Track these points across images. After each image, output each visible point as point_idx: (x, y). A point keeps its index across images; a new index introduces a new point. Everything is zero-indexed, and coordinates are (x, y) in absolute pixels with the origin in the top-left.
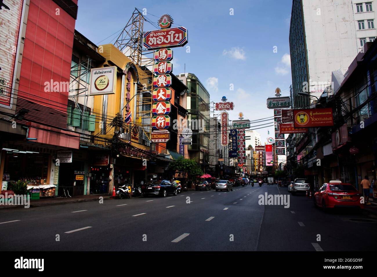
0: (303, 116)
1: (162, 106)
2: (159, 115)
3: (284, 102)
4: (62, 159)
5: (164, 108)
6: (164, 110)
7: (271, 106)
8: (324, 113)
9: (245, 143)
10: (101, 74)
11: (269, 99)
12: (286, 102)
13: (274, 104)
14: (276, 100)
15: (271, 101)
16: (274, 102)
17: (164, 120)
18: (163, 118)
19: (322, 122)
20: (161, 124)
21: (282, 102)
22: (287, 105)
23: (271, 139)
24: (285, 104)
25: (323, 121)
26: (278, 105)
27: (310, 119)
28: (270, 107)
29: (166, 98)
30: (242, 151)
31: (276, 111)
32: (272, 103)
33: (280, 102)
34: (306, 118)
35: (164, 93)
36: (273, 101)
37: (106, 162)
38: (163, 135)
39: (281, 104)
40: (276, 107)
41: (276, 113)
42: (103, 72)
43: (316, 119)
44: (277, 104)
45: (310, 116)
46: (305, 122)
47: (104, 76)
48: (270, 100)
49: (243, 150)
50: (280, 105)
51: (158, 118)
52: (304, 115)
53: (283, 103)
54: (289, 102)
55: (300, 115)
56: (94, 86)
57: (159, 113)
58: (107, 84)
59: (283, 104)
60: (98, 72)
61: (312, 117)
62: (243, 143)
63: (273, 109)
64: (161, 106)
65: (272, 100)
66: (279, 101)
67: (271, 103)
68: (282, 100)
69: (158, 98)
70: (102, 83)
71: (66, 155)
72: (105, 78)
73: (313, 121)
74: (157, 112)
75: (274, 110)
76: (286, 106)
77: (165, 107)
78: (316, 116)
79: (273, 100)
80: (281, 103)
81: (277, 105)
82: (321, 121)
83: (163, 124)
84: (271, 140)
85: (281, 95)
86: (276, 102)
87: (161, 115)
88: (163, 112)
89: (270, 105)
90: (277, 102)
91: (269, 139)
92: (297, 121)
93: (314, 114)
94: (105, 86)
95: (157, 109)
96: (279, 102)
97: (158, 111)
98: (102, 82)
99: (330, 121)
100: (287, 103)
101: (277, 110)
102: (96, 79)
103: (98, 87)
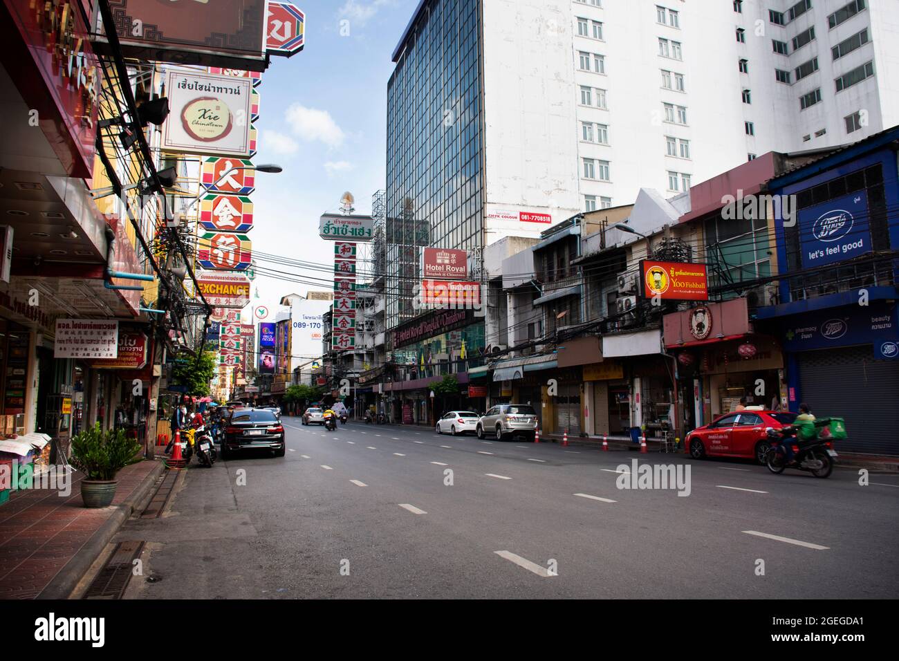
0: (659, 274)
1: (230, 206)
2: (220, 229)
3: (359, 227)
4: (79, 346)
5: (236, 213)
6: (236, 219)
7: (329, 232)
8: (693, 274)
9: (239, 315)
10: (203, 93)
11: (325, 215)
12: (363, 229)
13: (337, 230)
14: (341, 220)
15: (329, 222)
16: (336, 226)
17: (235, 246)
18: (232, 240)
19: (690, 292)
20: (226, 254)
21: (355, 226)
22: (366, 235)
23: (262, 309)
24: (361, 233)
25: (692, 289)
26: (344, 233)
27: (671, 284)
28: (326, 235)
29: (242, 187)
30: (230, 335)
31: (341, 247)
32: (332, 226)
33: (350, 226)
34: (663, 280)
35: (235, 172)
36: (336, 222)
37: (138, 357)
38: (231, 287)
39: (353, 231)
40: (340, 237)
41: (340, 251)
42: (212, 89)
43: (680, 285)
44: (342, 231)
45: (670, 276)
46: (662, 287)
47: (214, 101)
48: (328, 219)
49: (233, 333)
50: (349, 234)
51: (219, 236)
52: (661, 273)
53: (356, 229)
54: (370, 230)
55: (653, 273)
56: (180, 124)
57: (220, 224)
58: (225, 125)
59: (358, 231)
60: (191, 81)
61: (674, 278)
62: (236, 316)
63: (334, 242)
64: (226, 206)
65: (332, 220)
66: (349, 223)
67: (329, 225)
68: (354, 223)
69: (220, 184)
70: (207, 121)
71: (92, 333)
72: (218, 108)
73: (676, 288)
74: (215, 222)
75: (336, 243)
76: (345, 237)
77: (240, 210)
78: (680, 278)
79: (335, 219)
80: (353, 229)
81: (342, 233)
82: (688, 289)
83: (232, 256)
84: (262, 312)
85: (353, 209)
86: (341, 226)
87: (228, 229)
88: (232, 224)
89: (327, 231)
90: (344, 226)
91: (258, 310)
92: (649, 284)
93: (677, 273)
94: (220, 131)
95: (216, 214)
96: (347, 226)
97: (217, 218)
98: (206, 116)
99: (701, 289)
100: (366, 230)
101: (342, 245)
102: (186, 103)
103: (195, 129)
